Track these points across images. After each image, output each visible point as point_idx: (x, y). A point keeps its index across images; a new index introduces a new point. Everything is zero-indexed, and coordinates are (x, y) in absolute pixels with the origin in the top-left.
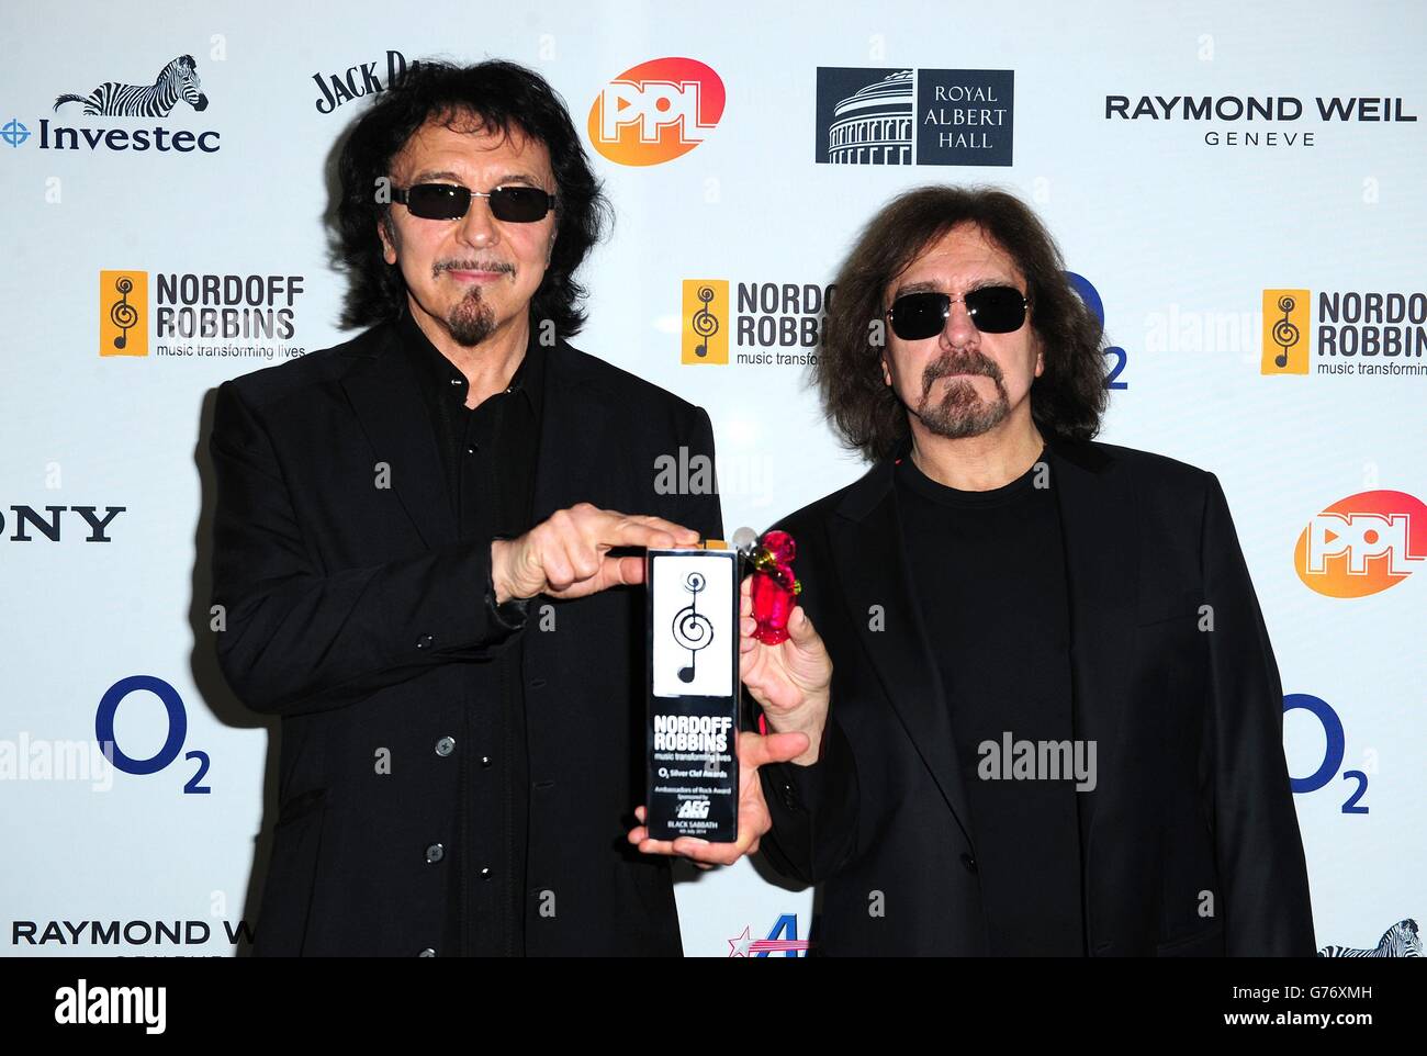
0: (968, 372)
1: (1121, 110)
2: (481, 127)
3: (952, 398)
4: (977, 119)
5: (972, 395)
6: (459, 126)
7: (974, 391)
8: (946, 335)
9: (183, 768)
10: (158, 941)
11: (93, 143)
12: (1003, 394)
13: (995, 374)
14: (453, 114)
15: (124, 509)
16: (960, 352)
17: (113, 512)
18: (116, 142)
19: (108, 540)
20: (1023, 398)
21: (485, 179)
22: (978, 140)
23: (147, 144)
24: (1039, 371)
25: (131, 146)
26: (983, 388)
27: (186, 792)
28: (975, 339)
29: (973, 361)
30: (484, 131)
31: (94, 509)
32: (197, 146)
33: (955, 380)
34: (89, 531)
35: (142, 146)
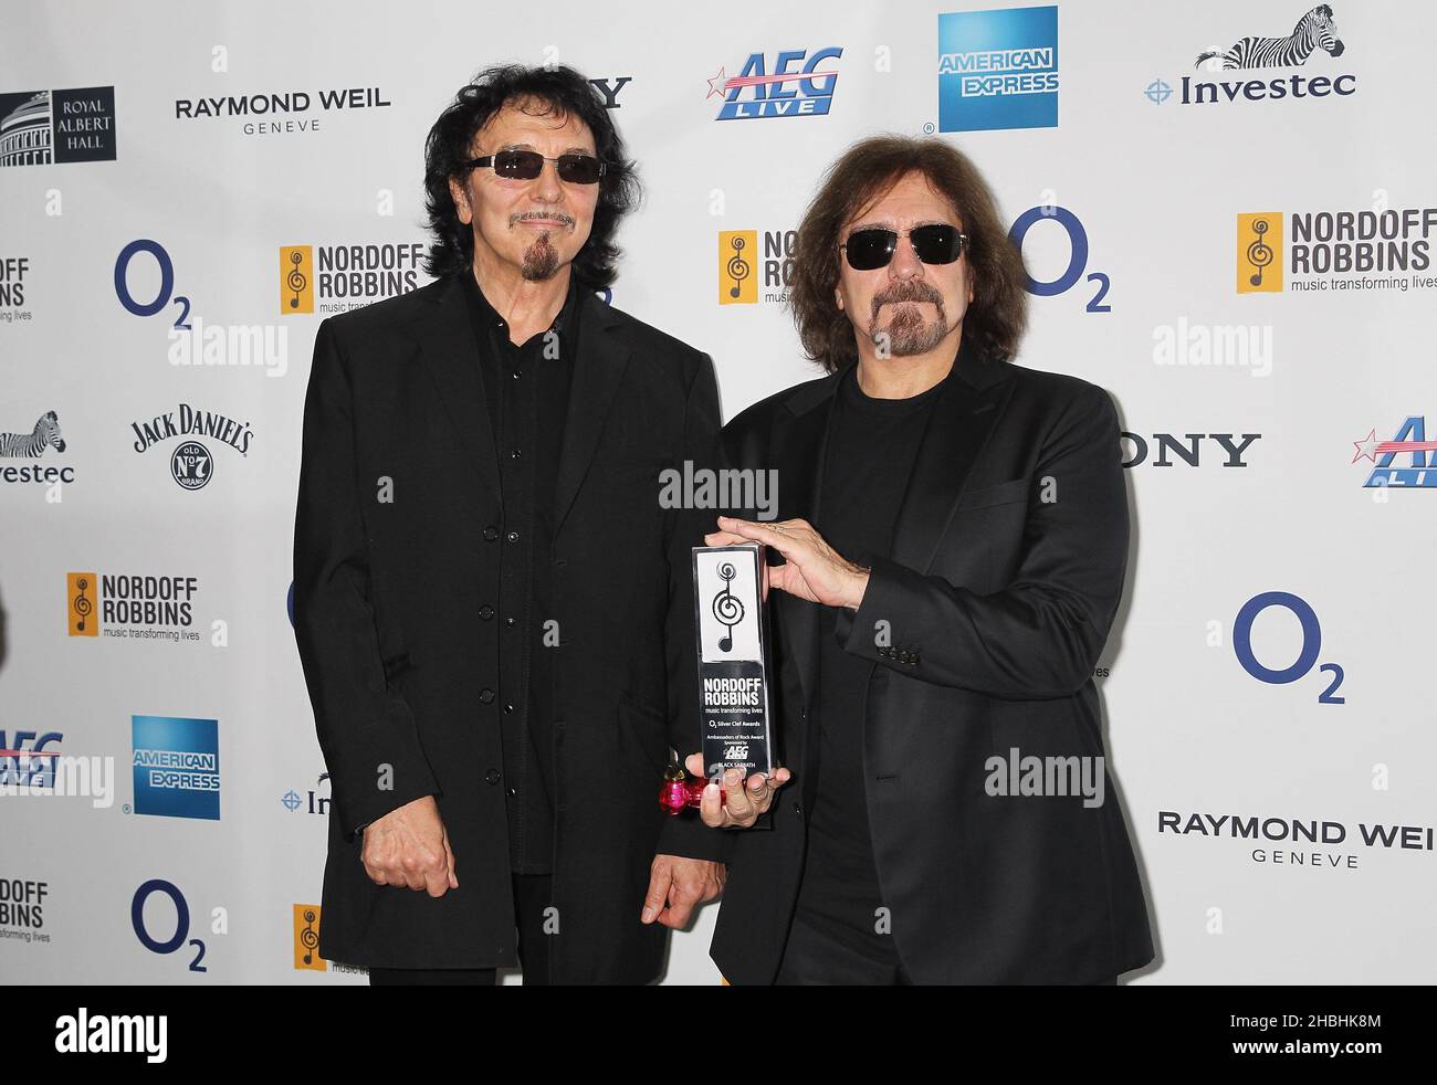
0: (914, 300)
1: (186, 110)
2: (550, 111)
3: (899, 322)
4: (91, 126)
5: (916, 319)
6: (531, 112)
7: (919, 315)
8: (893, 268)
9: (1317, 679)
10: (1295, 838)
11: (1231, 96)
12: (942, 316)
13: (936, 300)
14: (527, 103)
15: (1259, 436)
16: (906, 283)
17: (1249, 439)
18: (1254, 93)
19: (1245, 465)
20: (957, 324)
21: (553, 151)
22: (93, 142)
23: (1283, 92)
24: (971, 300)
25: (1268, 95)
26: (927, 312)
27: (1320, 702)
28: (920, 272)
29: (918, 291)
30: (551, 115)
31: (1231, 436)
32: (1333, 91)
33: (902, 305)
34: (1227, 457)
35: (1278, 94)
